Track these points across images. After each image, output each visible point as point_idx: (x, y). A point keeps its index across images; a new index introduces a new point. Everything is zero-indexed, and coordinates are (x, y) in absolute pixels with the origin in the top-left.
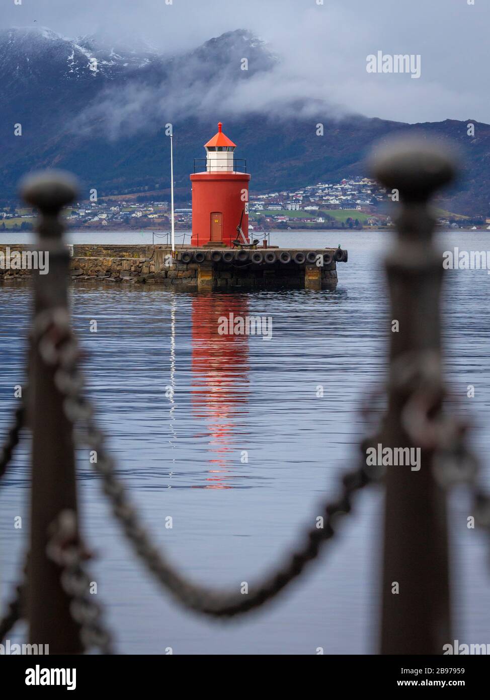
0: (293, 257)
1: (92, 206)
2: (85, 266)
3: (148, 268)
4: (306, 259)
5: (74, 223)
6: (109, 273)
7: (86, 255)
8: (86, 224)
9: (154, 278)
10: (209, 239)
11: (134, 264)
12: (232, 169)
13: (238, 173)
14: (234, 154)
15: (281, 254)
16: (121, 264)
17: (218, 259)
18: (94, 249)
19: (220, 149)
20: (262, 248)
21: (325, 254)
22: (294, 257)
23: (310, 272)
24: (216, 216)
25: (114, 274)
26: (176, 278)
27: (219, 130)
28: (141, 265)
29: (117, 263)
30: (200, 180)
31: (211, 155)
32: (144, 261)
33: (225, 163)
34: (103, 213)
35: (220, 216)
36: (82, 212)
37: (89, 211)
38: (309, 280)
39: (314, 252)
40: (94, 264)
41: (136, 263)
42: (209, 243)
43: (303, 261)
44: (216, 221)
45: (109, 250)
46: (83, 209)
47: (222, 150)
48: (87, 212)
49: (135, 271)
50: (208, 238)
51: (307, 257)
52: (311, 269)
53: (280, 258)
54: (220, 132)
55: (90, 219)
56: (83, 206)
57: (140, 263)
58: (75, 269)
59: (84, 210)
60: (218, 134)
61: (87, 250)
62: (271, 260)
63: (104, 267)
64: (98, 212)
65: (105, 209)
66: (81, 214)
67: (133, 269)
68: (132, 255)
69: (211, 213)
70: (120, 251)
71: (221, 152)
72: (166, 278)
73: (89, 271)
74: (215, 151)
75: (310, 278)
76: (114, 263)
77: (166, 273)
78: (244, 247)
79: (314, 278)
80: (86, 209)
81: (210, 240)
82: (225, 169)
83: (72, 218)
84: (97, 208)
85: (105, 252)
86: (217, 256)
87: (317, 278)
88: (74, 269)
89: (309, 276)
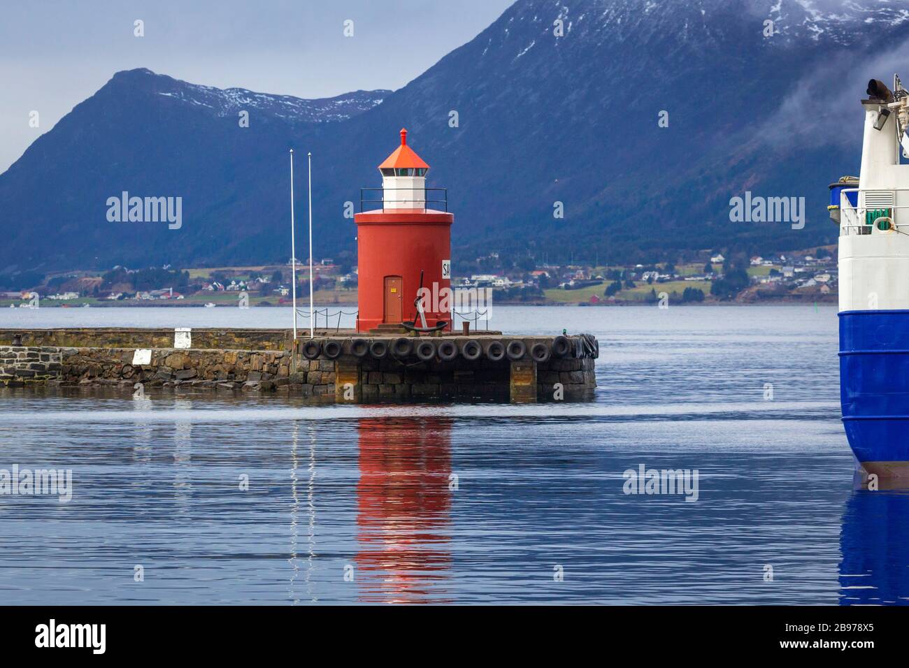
0: (485, 349)
1: (806, 262)
2: (198, 364)
3: (286, 368)
4: (506, 353)
5: (773, 289)
6: (233, 375)
7: (209, 346)
8: (794, 292)
9: (288, 383)
10: (382, 319)
11: (267, 359)
12: (422, 205)
13: (430, 212)
14: (425, 181)
15: (466, 345)
16: (250, 360)
17: (362, 352)
18: (221, 335)
19: (404, 172)
20: (461, 334)
21: (537, 344)
22: (487, 349)
23: (517, 374)
24: (393, 281)
25: (239, 376)
26: (319, 383)
27: (402, 141)
28: (276, 362)
29: (244, 359)
30: (370, 223)
31: (389, 182)
32: (281, 355)
33: (410, 195)
34: (823, 273)
35: (399, 282)
36: (788, 271)
37: (801, 270)
38: (515, 387)
39: (519, 342)
40: (212, 360)
41: (270, 358)
42: (379, 326)
43: (502, 356)
44: (394, 290)
45: (243, 337)
46: (791, 265)
47: (406, 175)
48: (796, 270)
49: (268, 372)
50: (379, 317)
51: (508, 350)
52: (518, 369)
53: (464, 351)
54: (404, 144)
55: (801, 284)
56: (790, 262)
57: (276, 358)
58: (185, 369)
59: (792, 268)
60: (401, 146)
61: (212, 338)
62: (449, 355)
63: (225, 365)
64: (816, 271)
65: (828, 265)
66: (787, 274)
67: (266, 368)
68: (276, 347)
69: (385, 277)
70: (260, 340)
71: (406, 177)
72: (306, 383)
73: (205, 372)
74: (394, 175)
75: (518, 384)
76: (240, 358)
77: (305, 375)
78: (421, 333)
79: (523, 384)
80: (796, 266)
81: (384, 321)
82: (410, 206)
83: (771, 282)
84: (814, 264)
85: (237, 340)
86: (361, 347)
87: (529, 384)
88: (182, 368)
89: (516, 380)
